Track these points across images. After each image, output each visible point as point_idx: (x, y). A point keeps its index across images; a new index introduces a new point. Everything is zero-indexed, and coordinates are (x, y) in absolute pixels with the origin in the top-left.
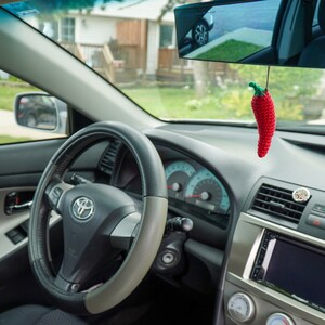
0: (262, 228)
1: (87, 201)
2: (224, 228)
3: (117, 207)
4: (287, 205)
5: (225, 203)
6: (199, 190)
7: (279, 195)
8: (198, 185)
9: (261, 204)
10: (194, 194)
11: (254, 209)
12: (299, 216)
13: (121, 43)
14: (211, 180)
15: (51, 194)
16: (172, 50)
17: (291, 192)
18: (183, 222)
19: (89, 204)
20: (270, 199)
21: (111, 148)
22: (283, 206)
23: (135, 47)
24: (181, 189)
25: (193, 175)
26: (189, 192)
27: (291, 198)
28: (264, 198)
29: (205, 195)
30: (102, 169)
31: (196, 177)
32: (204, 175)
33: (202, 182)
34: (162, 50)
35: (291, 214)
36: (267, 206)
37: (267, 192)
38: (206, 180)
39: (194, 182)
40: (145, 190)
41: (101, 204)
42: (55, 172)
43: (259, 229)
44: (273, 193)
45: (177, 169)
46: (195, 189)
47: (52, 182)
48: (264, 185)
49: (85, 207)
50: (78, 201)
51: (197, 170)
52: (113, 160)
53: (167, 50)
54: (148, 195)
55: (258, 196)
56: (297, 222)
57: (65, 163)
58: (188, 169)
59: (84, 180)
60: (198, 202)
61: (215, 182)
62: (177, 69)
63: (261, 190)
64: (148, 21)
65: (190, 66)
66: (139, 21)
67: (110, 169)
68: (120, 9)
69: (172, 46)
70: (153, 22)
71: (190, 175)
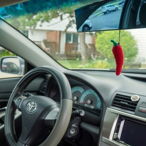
0: (117, 114)
1: (33, 103)
2: (99, 116)
3: (48, 105)
4: (129, 103)
5: (99, 105)
6: (86, 99)
7: (124, 99)
8: (86, 97)
9: (116, 103)
10: (84, 101)
11: (113, 106)
12: (135, 108)
13: (48, 41)
14: (92, 94)
15: (16, 101)
16: (71, 44)
17: (130, 97)
18: (80, 112)
19: (34, 105)
20: (120, 101)
21: (44, 81)
22: (127, 104)
23: (54, 43)
24: (78, 99)
25: (83, 92)
26: (82, 100)
27: (130, 100)
28: (117, 100)
29: (89, 102)
30: (41, 91)
31: (84, 94)
32: (89, 92)
33: (87, 95)
34: (67, 44)
35: (131, 107)
36: (119, 104)
37: (119, 97)
38: (89, 94)
39: (84, 96)
41: (40, 105)
42: (18, 91)
43: (116, 115)
44: (121, 98)
45: (75, 90)
46: (85, 99)
47: (17, 96)
48: (117, 94)
50: (29, 104)
51: (85, 90)
52: (46, 86)
53: (69, 44)
55: (115, 100)
56: (134, 111)
57: (23, 86)
58: (81, 90)
59: (32, 95)
60: (86, 105)
61: (94, 95)
62: (73, 52)
63: (116, 97)
64: (60, 32)
65: (79, 51)
66: (57, 31)
67: (44, 91)
68: (48, 26)
69: (71, 42)
70: (63, 32)
71: (82, 92)
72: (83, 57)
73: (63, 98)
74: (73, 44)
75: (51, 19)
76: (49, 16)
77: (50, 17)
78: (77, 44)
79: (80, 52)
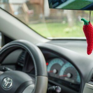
3: (23, 82)
5: (78, 79)
8: (66, 70)
10: (64, 74)
11: (92, 81)
14: (72, 67)
18: (56, 88)
21: (23, 53)
25: (63, 65)
26: (61, 74)
29: (69, 75)
32: (68, 65)
40: (36, 73)
49: (8, 83)
50: (5, 80)
51: (65, 63)
52: (24, 58)
54: (38, 75)
58: (61, 62)
59: (9, 69)
72: (70, 20)
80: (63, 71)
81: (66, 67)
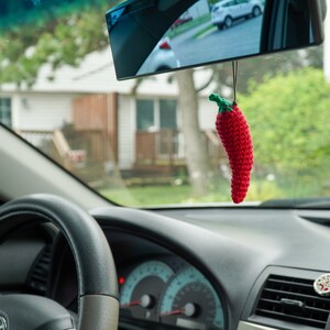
5: (219, 318)
6: (179, 302)
8: (179, 295)
9: (270, 306)
13: (79, 127)
14: (197, 284)
16: (154, 134)
17: (312, 282)
22: (301, 304)
23: (98, 132)
25: (171, 279)
26: (166, 307)
27: (312, 291)
28: (274, 296)
29: (190, 309)
31: (175, 281)
32: (189, 277)
33: (183, 289)
34: (140, 134)
37: (277, 286)
38: (189, 285)
39: (173, 290)
40: (82, 285)
44: (287, 287)
45: (146, 274)
46: (175, 302)
48: (271, 276)
51: (176, 270)
52: (48, 268)
53: (147, 134)
55: (264, 293)
58: (162, 271)
60: (179, 322)
61: (204, 287)
63: (268, 284)
64: (116, 95)
65: (181, 154)
66: (105, 95)
67: (44, 283)
68: (76, 79)
69: (154, 128)
70: (125, 95)
71: (165, 280)
72: (196, 175)
73: (88, 292)
74: (162, 133)
75: (82, 57)
76: (75, 48)
77: (82, 51)
78: (176, 132)
79: (184, 159)
80: (170, 297)
81: (179, 283)
